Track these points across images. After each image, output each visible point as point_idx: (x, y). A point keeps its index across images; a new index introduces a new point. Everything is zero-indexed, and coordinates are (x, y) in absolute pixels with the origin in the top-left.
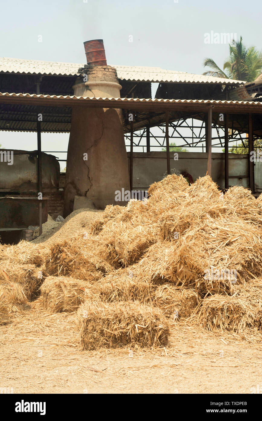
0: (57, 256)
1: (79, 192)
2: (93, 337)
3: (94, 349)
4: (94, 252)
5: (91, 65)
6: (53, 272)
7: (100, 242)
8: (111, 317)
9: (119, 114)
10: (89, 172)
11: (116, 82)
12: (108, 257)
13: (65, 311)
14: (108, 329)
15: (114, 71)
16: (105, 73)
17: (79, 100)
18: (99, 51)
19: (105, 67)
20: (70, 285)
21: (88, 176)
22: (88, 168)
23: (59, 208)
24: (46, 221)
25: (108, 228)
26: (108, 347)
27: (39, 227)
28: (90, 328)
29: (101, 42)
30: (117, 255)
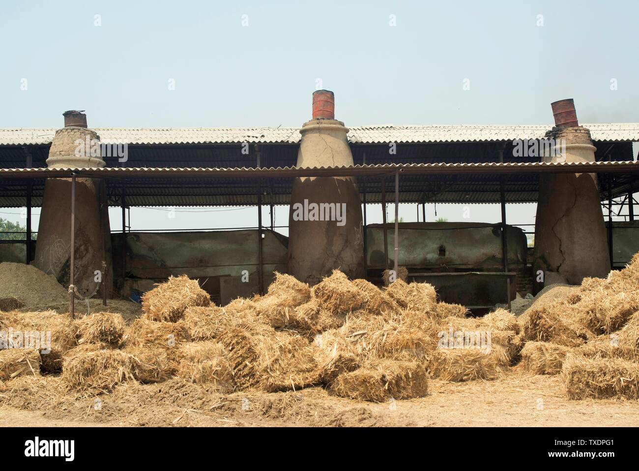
0: (536, 322)
1: (550, 268)
2: (578, 388)
3: (580, 399)
4: (574, 319)
5: (560, 127)
6: (533, 338)
7: (580, 309)
8: (596, 370)
9: (595, 180)
10: (560, 245)
11: (589, 144)
12: (589, 324)
13: (547, 374)
14: (593, 381)
15: (586, 132)
16: (577, 134)
17: (548, 166)
18: (570, 111)
19: (576, 128)
20: (551, 348)
21: (560, 249)
22: (560, 241)
23: (527, 286)
24: (515, 298)
25: (587, 297)
26: (594, 398)
27: (507, 305)
28: (575, 379)
29: (570, 102)
30: (598, 322)
